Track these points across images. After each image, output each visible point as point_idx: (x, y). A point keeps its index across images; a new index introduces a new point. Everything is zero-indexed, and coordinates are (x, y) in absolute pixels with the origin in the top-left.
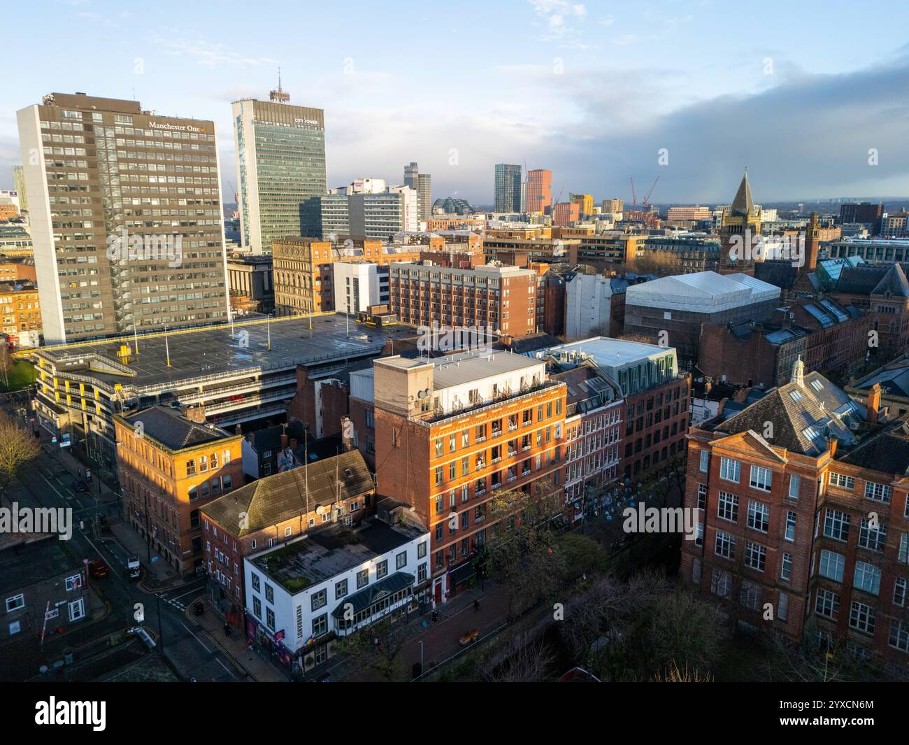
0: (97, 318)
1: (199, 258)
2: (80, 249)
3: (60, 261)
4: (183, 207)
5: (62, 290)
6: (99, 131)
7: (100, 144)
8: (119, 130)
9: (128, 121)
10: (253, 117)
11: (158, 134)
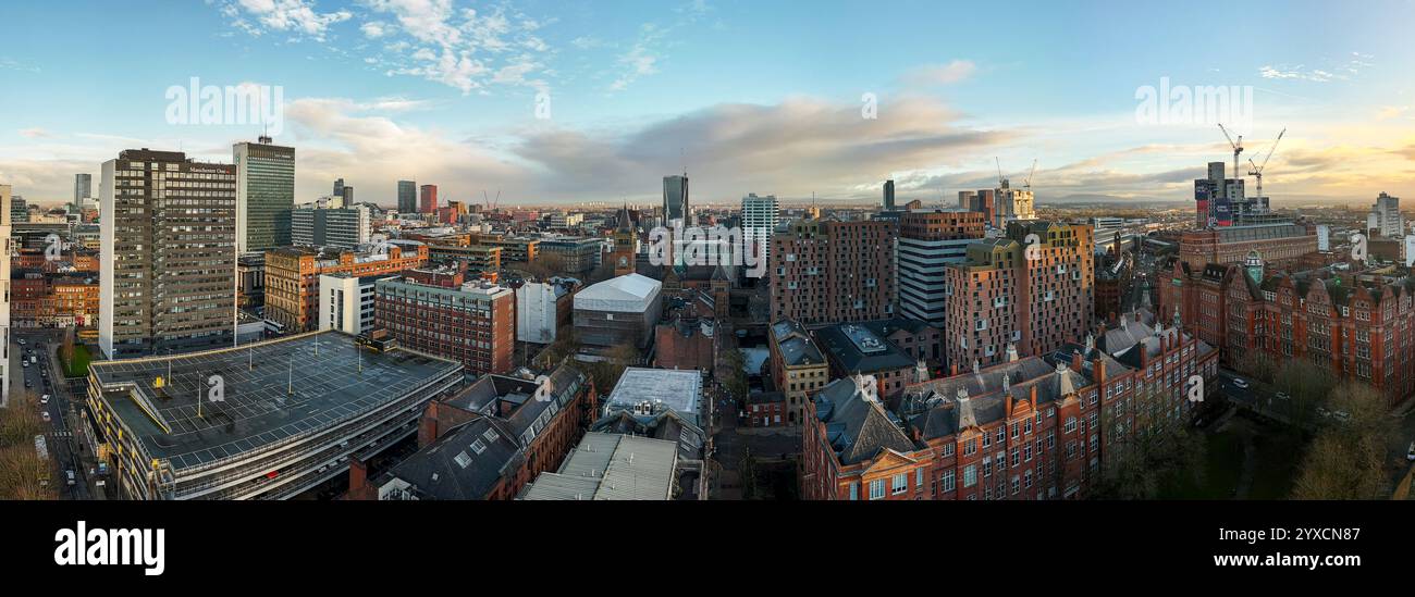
0: (138, 324)
1: (216, 274)
2: (132, 267)
3: (116, 277)
4: (208, 232)
5: (115, 299)
6: (154, 176)
7: (154, 185)
8: (169, 175)
9: (176, 167)
10: (247, 154)
11: (196, 176)
